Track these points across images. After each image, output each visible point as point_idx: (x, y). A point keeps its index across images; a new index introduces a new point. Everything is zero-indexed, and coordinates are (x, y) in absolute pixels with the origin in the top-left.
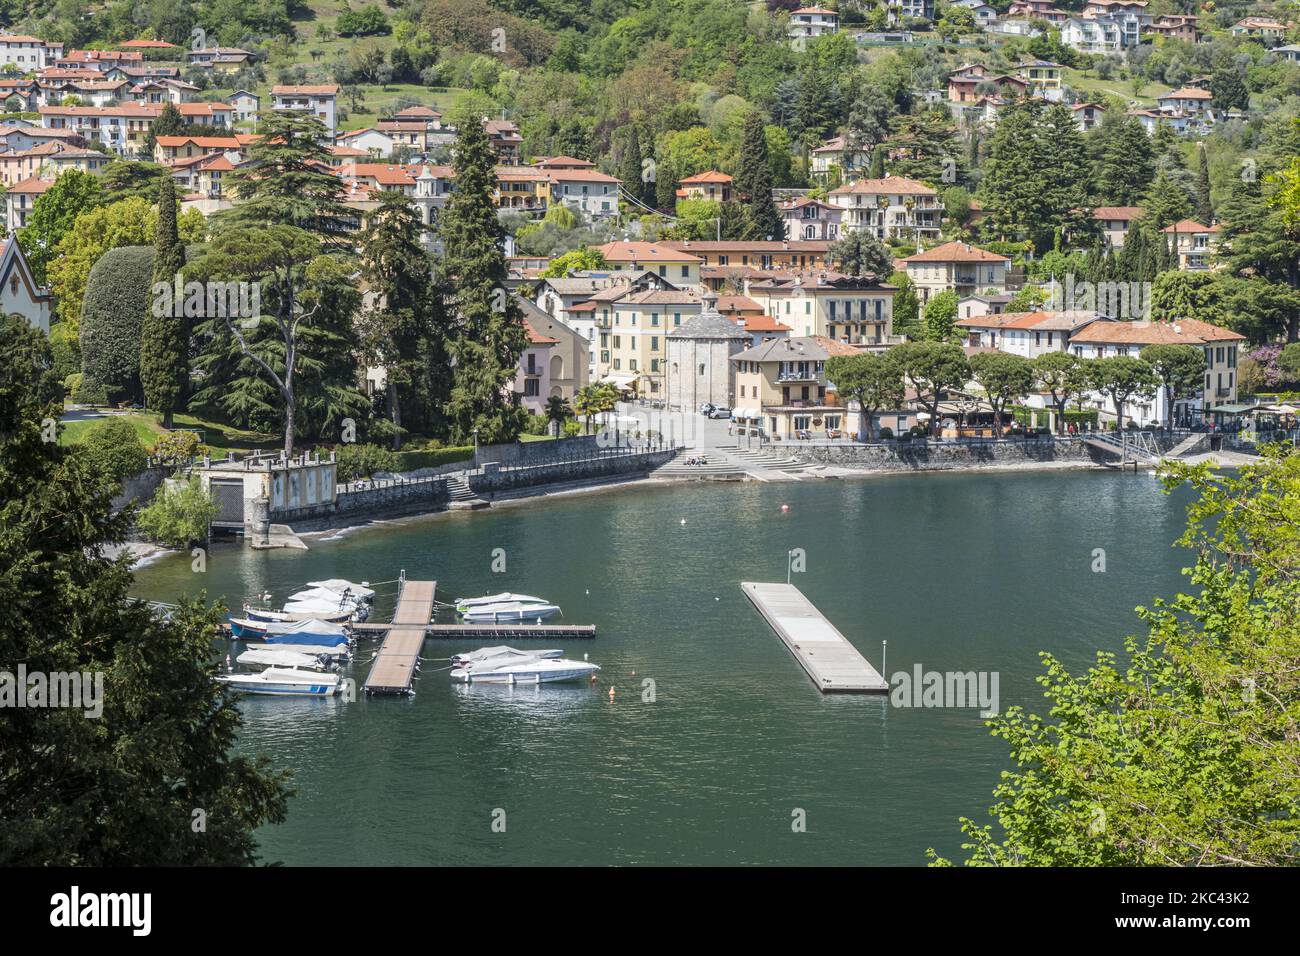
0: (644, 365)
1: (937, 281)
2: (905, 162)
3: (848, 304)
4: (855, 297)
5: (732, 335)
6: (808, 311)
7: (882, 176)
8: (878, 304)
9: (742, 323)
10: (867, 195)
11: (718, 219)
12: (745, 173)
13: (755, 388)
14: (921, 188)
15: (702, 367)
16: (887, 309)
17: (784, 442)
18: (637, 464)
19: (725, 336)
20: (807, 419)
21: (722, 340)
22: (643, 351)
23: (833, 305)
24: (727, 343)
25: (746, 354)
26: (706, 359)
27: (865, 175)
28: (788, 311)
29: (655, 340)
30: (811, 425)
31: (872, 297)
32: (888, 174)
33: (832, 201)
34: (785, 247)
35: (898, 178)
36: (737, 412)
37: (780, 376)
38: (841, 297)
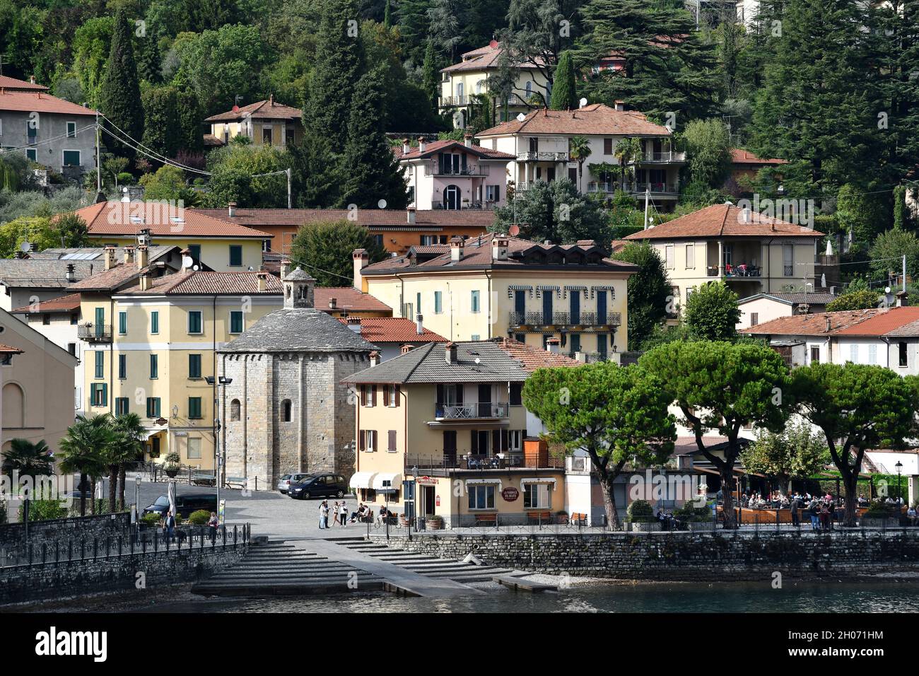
0: (174, 409)
1: (690, 273)
2: (613, 83)
3: (547, 296)
4: (561, 283)
5: (343, 346)
6: (475, 308)
7: (574, 105)
8: (602, 296)
9: (356, 328)
10: (549, 136)
11: (288, 171)
12: (328, 100)
13: (392, 435)
14: (641, 124)
15: (287, 404)
16: (618, 303)
17: (449, 529)
18: (180, 567)
19: (329, 347)
20: (492, 488)
21: (324, 355)
22: (173, 381)
23: (520, 297)
24: (331, 360)
25: (373, 370)
26: (294, 391)
27: (541, 103)
28: (437, 309)
29: (195, 361)
30: (498, 500)
31: (589, 283)
32: (583, 101)
33: (486, 144)
34: (409, 219)
35: (603, 107)
36: (358, 481)
37: (440, 411)
38: (535, 283)
